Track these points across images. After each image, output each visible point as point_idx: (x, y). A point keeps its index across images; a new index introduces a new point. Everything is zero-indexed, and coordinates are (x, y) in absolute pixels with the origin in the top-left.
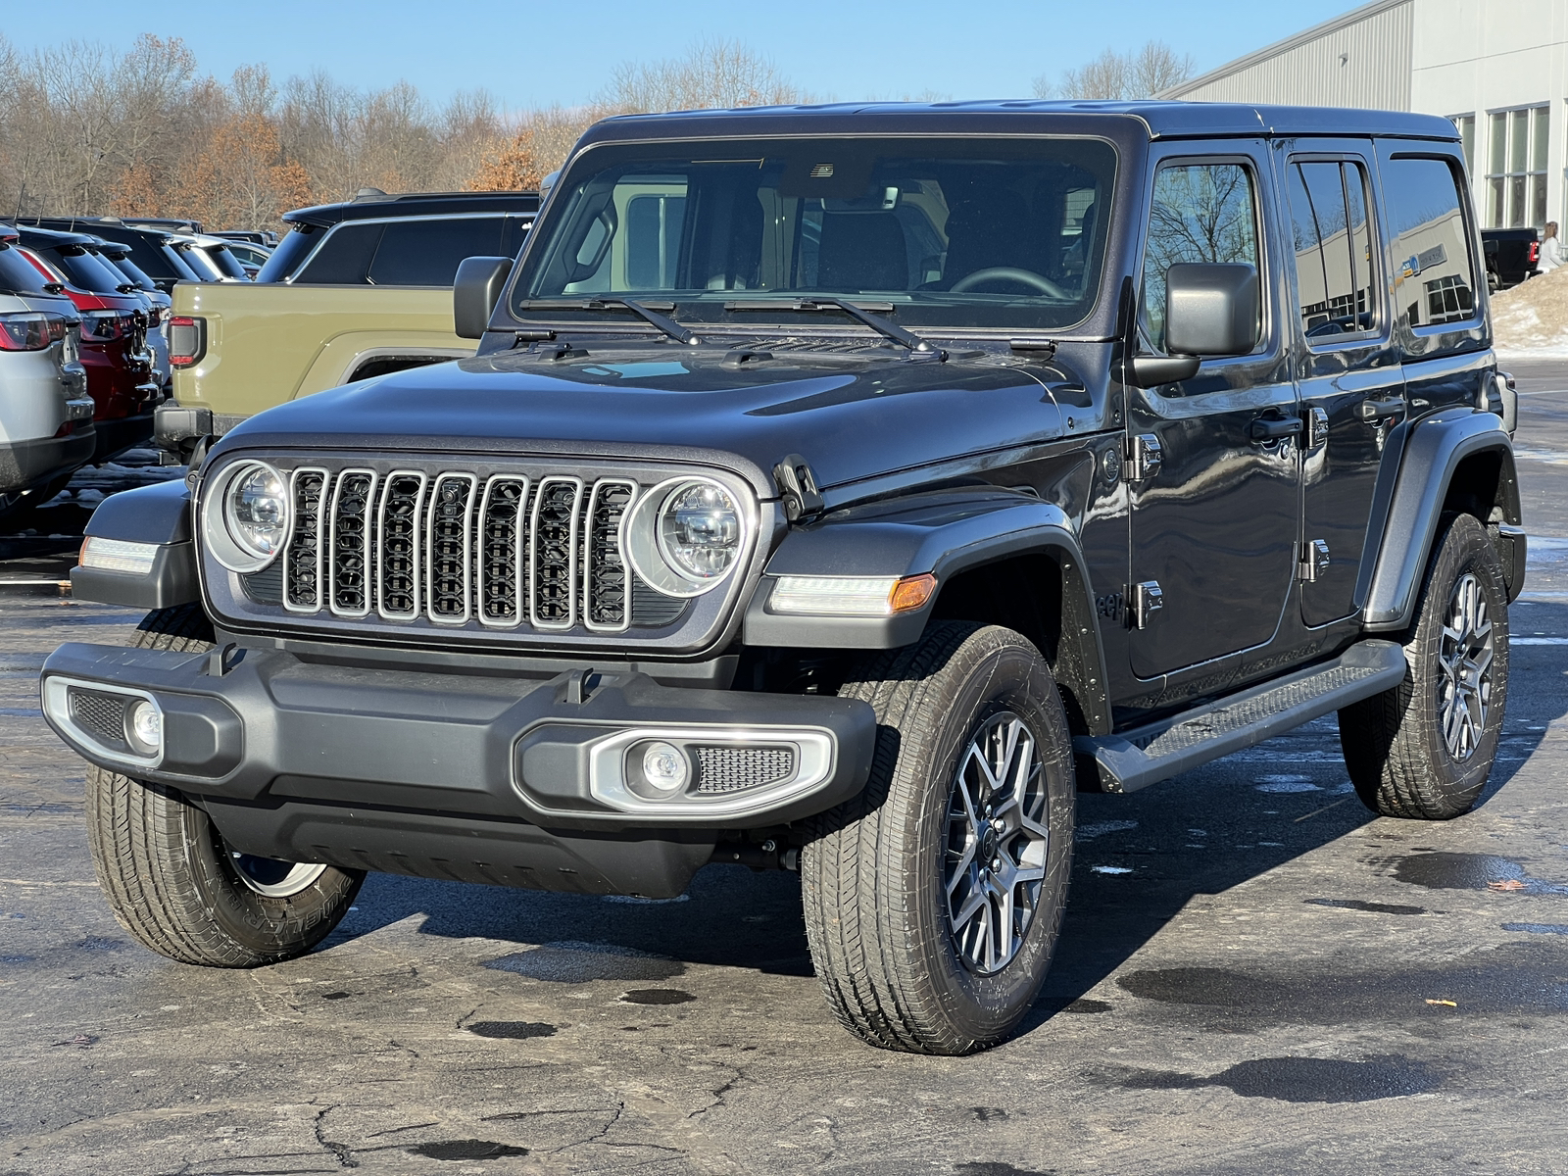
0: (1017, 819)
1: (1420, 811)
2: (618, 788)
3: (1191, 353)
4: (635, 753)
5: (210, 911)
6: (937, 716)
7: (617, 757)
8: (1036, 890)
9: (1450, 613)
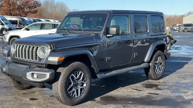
0: (81, 81)
1: (152, 79)
2: (31, 78)
3: (112, 35)
4: (33, 74)
5: (16, 85)
6: (66, 71)
7: (31, 75)
8: (85, 89)
9: (156, 60)
